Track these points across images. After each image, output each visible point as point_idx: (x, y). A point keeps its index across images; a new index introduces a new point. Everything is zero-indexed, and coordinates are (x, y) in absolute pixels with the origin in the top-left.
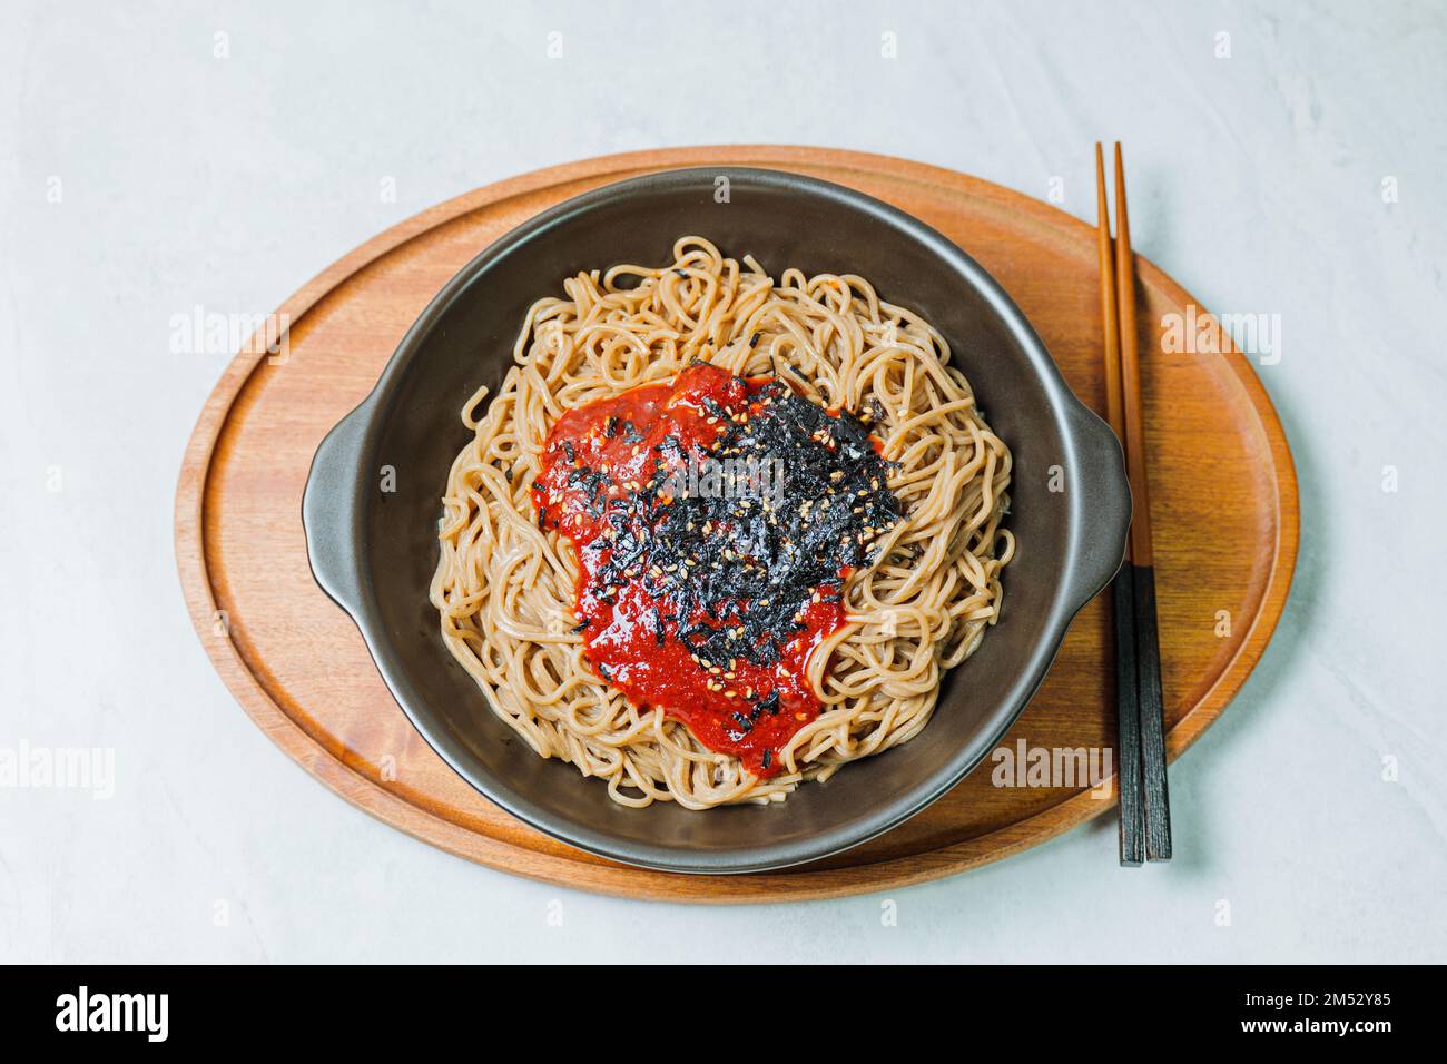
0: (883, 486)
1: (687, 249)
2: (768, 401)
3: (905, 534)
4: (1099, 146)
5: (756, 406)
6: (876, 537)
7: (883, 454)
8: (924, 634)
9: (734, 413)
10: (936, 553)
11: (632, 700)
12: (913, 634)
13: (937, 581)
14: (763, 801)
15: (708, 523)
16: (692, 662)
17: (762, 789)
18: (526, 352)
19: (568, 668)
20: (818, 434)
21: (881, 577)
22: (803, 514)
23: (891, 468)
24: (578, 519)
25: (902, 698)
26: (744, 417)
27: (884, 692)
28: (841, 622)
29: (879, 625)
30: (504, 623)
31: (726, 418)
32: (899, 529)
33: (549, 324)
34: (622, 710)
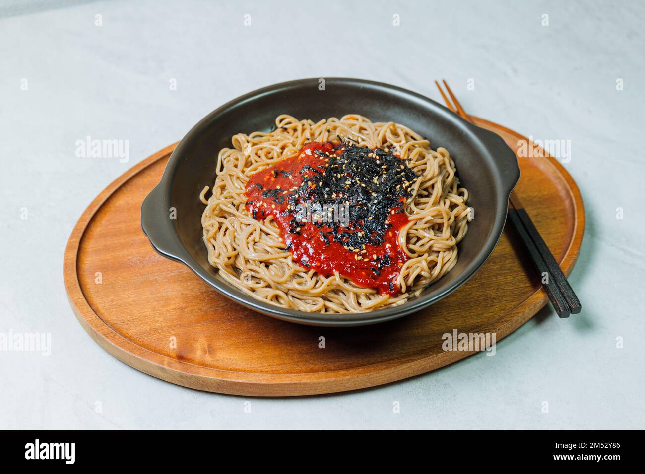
0: (406, 167)
1: (281, 121)
2: (343, 149)
3: (422, 184)
4: (436, 83)
5: (339, 151)
6: (410, 186)
7: (402, 157)
8: (445, 220)
9: (330, 154)
10: (438, 191)
11: (322, 273)
12: (439, 221)
13: (442, 203)
14: (395, 305)
15: (334, 193)
16: (345, 250)
17: (392, 300)
18: (221, 170)
19: (286, 268)
20: (370, 155)
21: (417, 204)
22: (375, 182)
23: (407, 161)
24: (273, 206)
25: (443, 250)
26: (335, 155)
27: (435, 249)
28: (407, 221)
29: (424, 218)
30: (252, 255)
31: (327, 156)
32: (419, 180)
33: (228, 158)
34: (317, 282)
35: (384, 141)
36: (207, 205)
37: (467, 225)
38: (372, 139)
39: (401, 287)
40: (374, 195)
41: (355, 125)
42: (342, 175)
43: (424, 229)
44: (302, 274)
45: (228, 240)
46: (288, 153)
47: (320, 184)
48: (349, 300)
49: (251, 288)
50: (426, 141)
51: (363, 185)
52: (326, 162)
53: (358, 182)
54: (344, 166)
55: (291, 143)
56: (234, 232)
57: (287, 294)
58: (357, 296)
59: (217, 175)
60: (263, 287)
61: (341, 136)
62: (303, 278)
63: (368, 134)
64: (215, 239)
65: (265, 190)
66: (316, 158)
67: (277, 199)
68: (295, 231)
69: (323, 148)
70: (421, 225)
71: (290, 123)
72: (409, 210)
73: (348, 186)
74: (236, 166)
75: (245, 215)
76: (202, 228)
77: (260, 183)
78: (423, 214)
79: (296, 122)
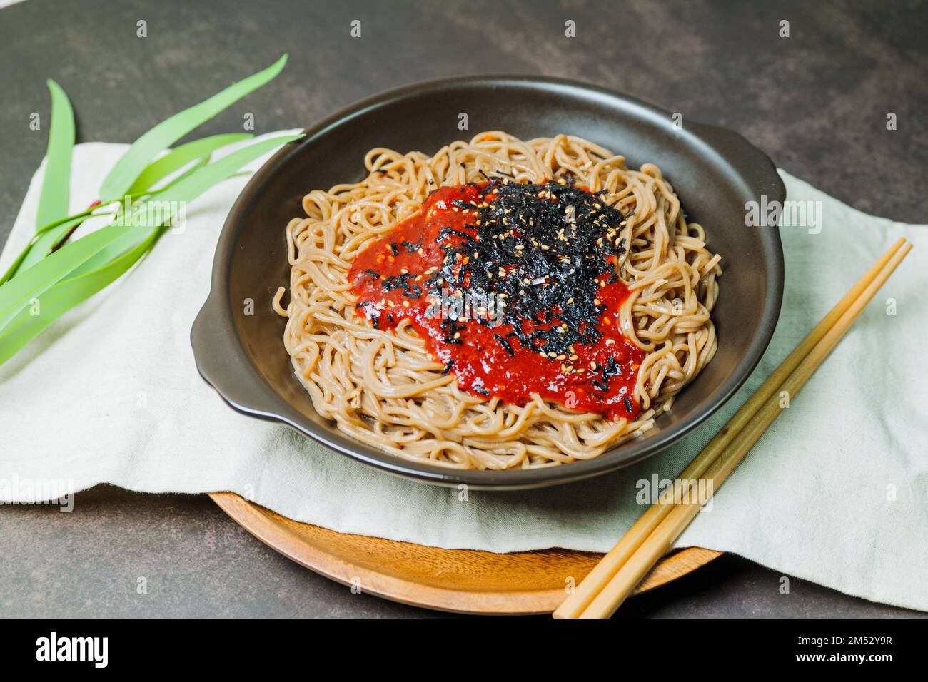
0: (603, 205)
1: (374, 160)
2: (495, 191)
3: (636, 227)
5: (489, 196)
6: (618, 235)
7: (592, 189)
8: (686, 282)
9: (478, 203)
10: (661, 236)
11: (511, 401)
12: (677, 284)
13: (672, 253)
14: (638, 433)
15: (500, 268)
16: (543, 358)
17: (633, 425)
18: (296, 257)
19: (451, 402)
20: (541, 194)
21: (634, 263)
22: (562, 239)
23: (602, 195)
24: (406, 304)
25: (694, 330)
26: (485, 204)
27: (679, 331)
28: (625, 293)
29: (652, 284)
30: (387, 390)
31: (475, 208)
32: (629, 223)
33: (304, 234)
34: (506, 416)
35: (555, 167)
36: (287, 319)
37: (716, 284)
38: (535, 167)
39: (642, 401)
40: (566, 260)
41: (500, 148)
42: (507, 235)
43: (656, 301)
44: (479, 408)
45: (340, 369)
46: (405, 211)
47: (476, 255)
48: (565, 437)
49: (398, 443)
50: (619, 157)
51: (545, 247)
52: (476, 218)
53: (535, 243)
54: (504, 219)
55: (405, 194)
56: (349, 355)
57: (461, 444)
58: (576, 428)
59: (292, 266)
60: (421, 439)
61: (485, 170)
62: (481, 413)
63: (525, 160)
64: (317, 372)
65: (383, 278)
66: (457, 213)
67: (409, 290)
68: (452, 339)
69: (463, 195)
70: (649, 296)
71: (389, 161)
72: (624, 274)
73: (521, 252)
74: (320, 245)
75: (359, 324)
76: (289, 356)
77: (371, 267)
78: (648, 277)
79: (399, 159)
